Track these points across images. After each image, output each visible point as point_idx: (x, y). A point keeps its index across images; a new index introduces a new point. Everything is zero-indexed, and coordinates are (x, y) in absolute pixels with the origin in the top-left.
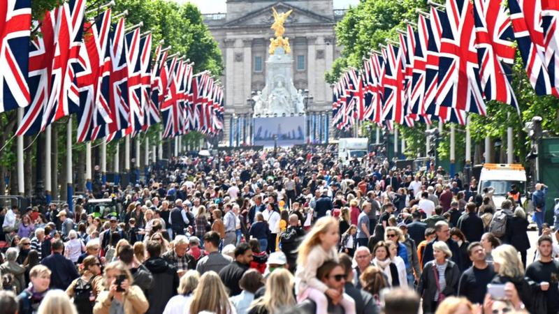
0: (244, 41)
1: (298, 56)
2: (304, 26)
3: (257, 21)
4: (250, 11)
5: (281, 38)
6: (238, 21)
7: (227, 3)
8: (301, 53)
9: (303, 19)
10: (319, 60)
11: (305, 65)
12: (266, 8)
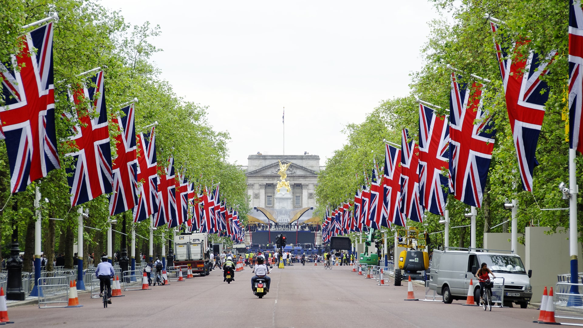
0: (260, 185)
1: (296, 196)
2: (300, 177)
3: (269, 172)
4: (264, 166)
5: (284, 181)
6: (256, 172)
7: (249, 159)
8: (298, 195)
9: (299, 172)
10: (309, 199)
11: (300, 202)
12: (274, 163)
